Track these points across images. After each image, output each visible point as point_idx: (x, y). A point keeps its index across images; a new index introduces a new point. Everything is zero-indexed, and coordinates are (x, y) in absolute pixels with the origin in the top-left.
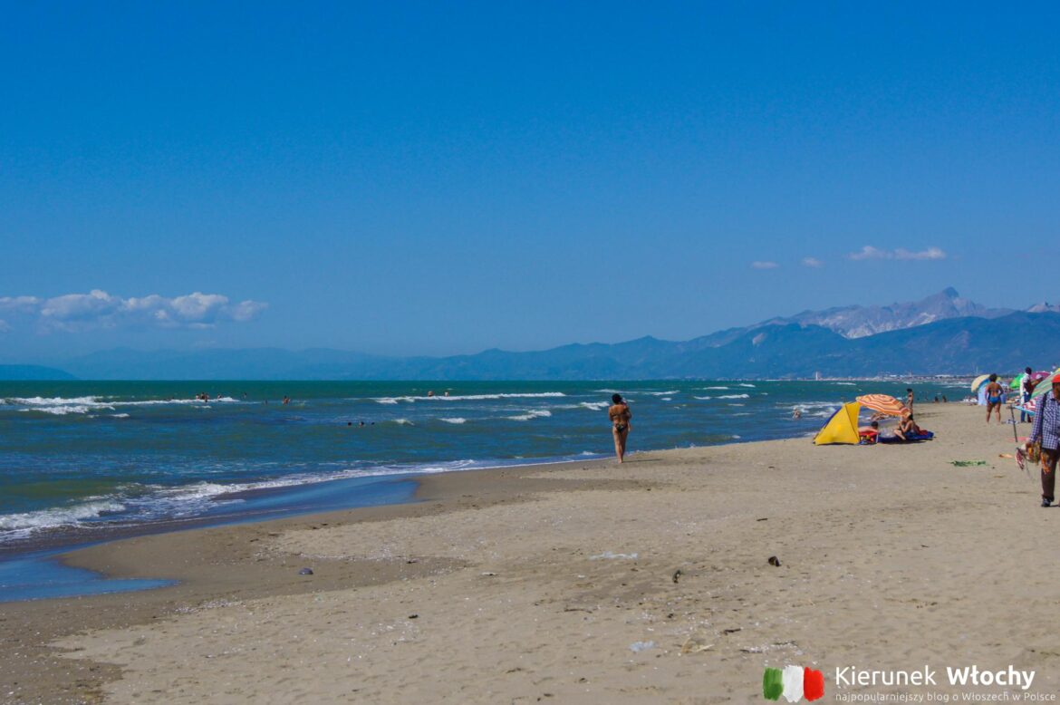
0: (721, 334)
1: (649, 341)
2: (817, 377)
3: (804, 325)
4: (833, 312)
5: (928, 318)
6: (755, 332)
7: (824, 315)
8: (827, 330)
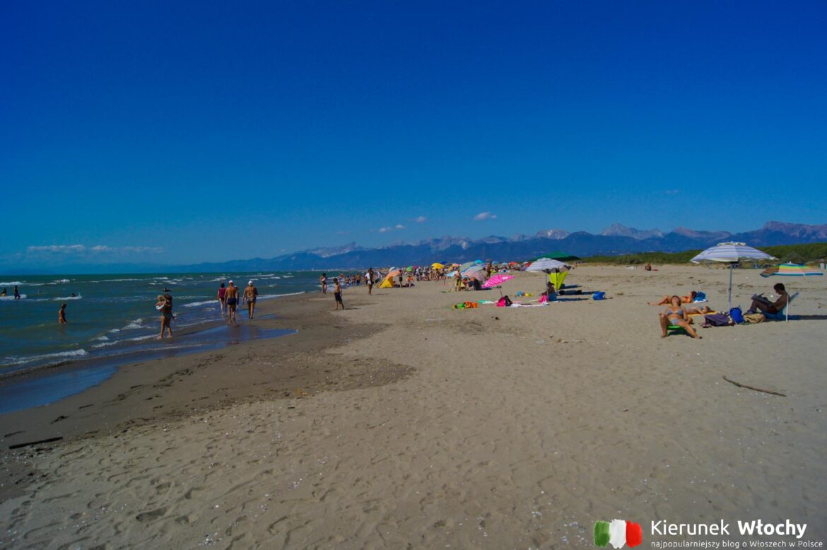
0: (282, 257)
1: (258, 259)
2: (313, 270)
3: (308, 253)
4: (317, 249)
5: (347, 251)
6: (292, 256)
7: (314, 250)
8: (314, 255)
